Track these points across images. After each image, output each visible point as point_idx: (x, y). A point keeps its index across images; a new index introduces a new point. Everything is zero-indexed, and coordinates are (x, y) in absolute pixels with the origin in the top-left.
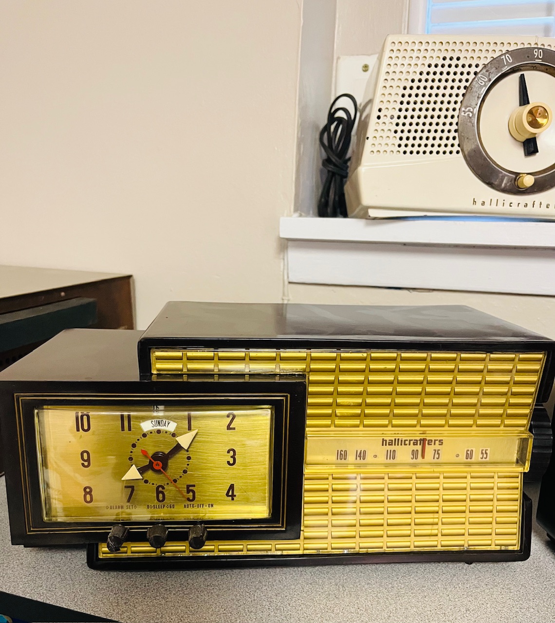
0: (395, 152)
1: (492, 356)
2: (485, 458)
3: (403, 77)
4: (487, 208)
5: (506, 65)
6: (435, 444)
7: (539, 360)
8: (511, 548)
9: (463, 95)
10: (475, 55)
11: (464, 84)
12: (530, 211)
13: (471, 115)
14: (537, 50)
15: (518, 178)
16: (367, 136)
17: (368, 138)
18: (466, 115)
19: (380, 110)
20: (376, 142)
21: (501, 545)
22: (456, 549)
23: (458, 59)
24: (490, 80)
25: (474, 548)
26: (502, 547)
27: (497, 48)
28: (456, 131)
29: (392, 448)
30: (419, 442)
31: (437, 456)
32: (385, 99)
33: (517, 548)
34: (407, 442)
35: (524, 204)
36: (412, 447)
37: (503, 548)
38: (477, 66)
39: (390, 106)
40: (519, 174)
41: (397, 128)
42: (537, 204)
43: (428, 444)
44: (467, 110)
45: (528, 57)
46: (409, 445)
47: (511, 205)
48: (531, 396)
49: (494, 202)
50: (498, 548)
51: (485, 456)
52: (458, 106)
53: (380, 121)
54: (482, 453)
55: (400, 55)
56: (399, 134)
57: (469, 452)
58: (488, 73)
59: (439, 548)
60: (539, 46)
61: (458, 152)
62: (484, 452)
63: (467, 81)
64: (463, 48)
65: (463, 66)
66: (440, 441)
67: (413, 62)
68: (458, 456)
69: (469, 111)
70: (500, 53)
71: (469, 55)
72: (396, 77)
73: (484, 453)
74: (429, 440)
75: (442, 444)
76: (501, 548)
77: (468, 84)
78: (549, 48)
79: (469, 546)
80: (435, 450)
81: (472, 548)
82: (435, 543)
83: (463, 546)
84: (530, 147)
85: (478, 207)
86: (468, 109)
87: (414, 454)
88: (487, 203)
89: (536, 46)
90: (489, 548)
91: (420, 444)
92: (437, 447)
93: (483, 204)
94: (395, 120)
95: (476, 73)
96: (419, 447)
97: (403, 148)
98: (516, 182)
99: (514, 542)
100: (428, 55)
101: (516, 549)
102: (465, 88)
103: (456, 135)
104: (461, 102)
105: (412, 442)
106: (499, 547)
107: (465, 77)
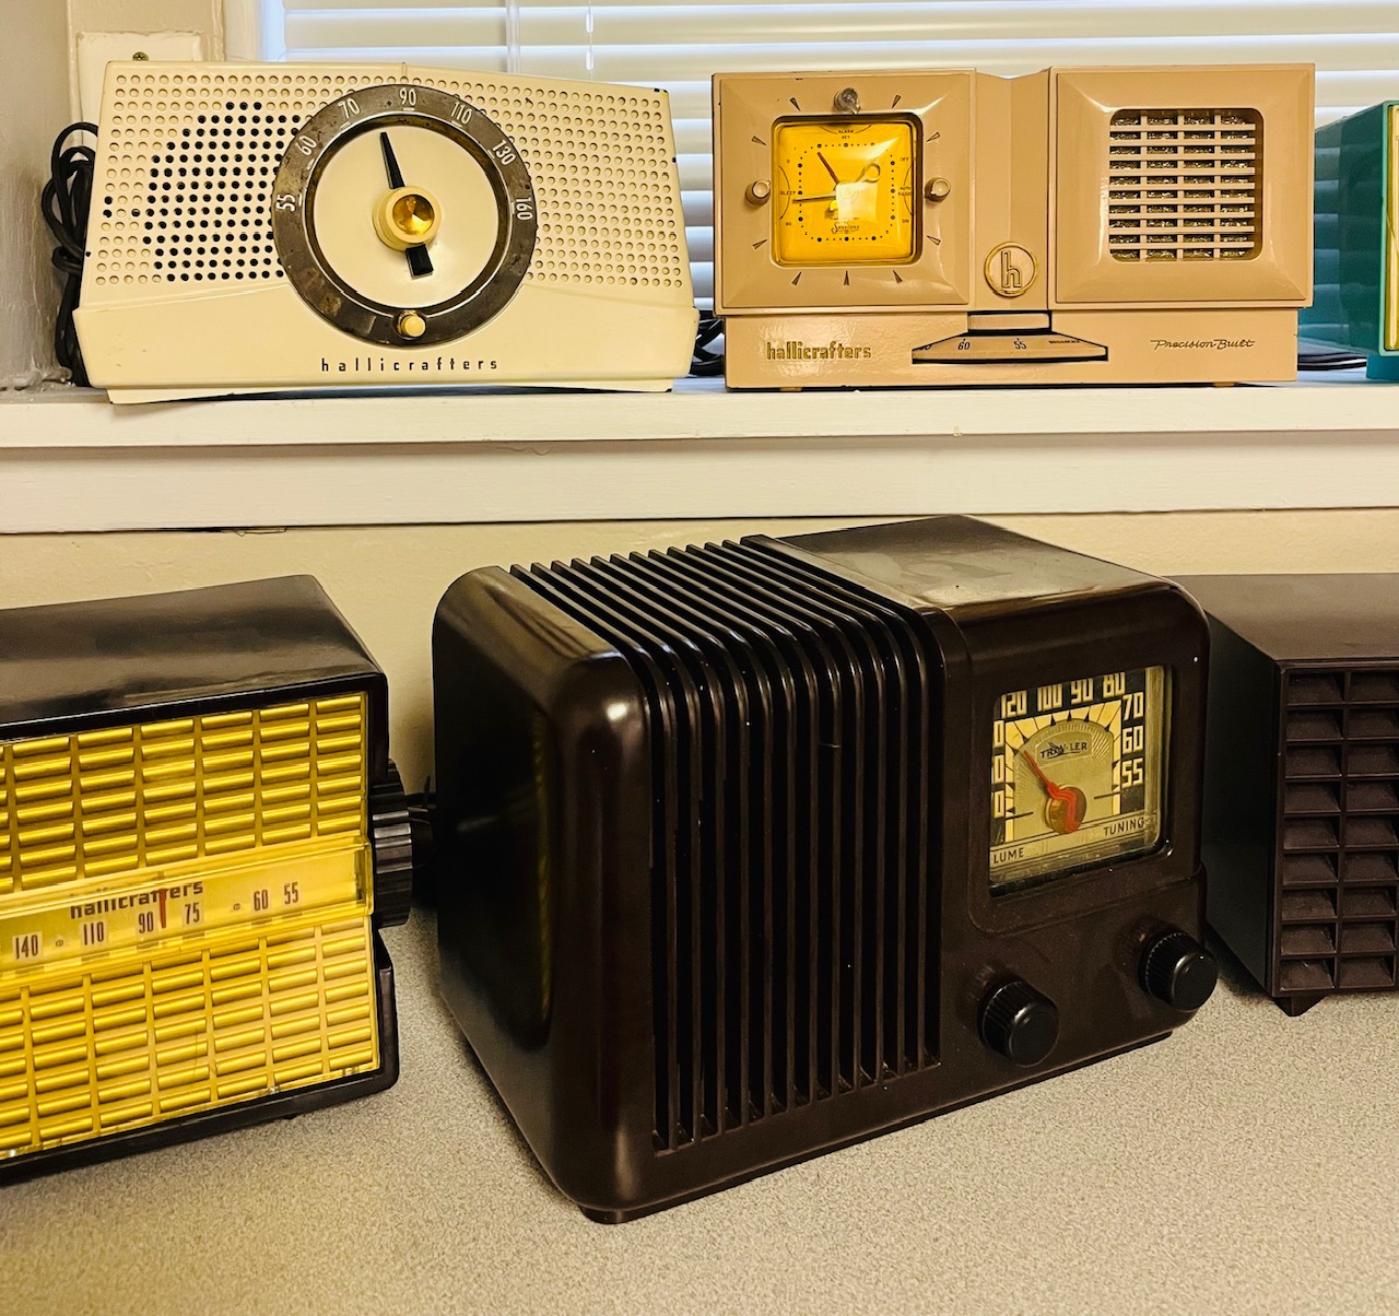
0: (150, 277)
1: (263, 712)
2: (295, 901)
3: (150, 138)
4: (350, 374)
5: (347, 120)
6: (185, 894)
7: (356, 707)
8: (362, 1069)
9: (276, 170)
10: (290, 100)
11: (273, 151)
12: (434, 376)
13: (293, 209)
14: (404, 89)
15: (401, 318)
16: (87, 250)
17: (88, 254)
18: (284, 207)
19: (108, 200)
20: (108, 260)
21: (343, 1068)
22: (254, 1095)
23: (258, 106)
24: (320, 146)
25: (291, 1086)
26: (347, 1070)
27: (332, 86)
28: (270, 236)
29: (95, 919)
30: (151, 897)
31: (193, 916)
32: (117, 179)
33: (374, 1065)
34: (125, 903)
35: (421, 365)
36: (139, 909)
37: (348, 1072)
38: (296, 119)
39: (130, 192)
40: (401, 310)
41: (148, 233)
42: (446, 364)
43: (172, 896)
44: (284, 199)
45: (389, 103)
46: (132, 905)
47: (397, 367)
48: (357, 772)
49: (363, 365)
50: (338, 1074)
51: (293, 896)
52: (267, 191)
53: (112, 220)
54: (287, 893)
55: (140, 99)
56: (155, 245)
57: (260, 896)
58: (315, 133)
59: (215, 1103)
60: (410, 83)
61: (280, 274)
62: (290, 889)
63: (280, 145)
64: (265, 87)
65: (269, 119)
66: (196, 885)
67: (167, 113)
68: (237, 907)
69: (289, 201)
70: (339, 95)
71: (277, 99)
72: (136, 138)
73: (291, 891)
74: (172, 890)
75: (201, 891)
76: (344, 1073)
77: (282, 152)
78: (429, 85)
79: (277, 1084)
80: (188, 906)
81: (285, 1087)
82: (204, 1094)
83: (265, 1087)
84: (419, 260)
85: (334, 374)
86: (286, 197)
87: (145, 922)
88: (350, 366)
89: (404, 81)
90: (318, 1079)
91: (155, 900)
92: (191, 898)
93: (343, 368)
94: (144, 218)
95: (295, 132)
96: (154, 907)
97: (167, 270)
98: (399, 327)
99: (367, 1054)
100: (196, 100)
101: (375, 1068)
102: (278, 157)
103: (271, 243)
104: (273, 184)
105: (136, 901)
106: (341, 1071)
107: (274, 139)
